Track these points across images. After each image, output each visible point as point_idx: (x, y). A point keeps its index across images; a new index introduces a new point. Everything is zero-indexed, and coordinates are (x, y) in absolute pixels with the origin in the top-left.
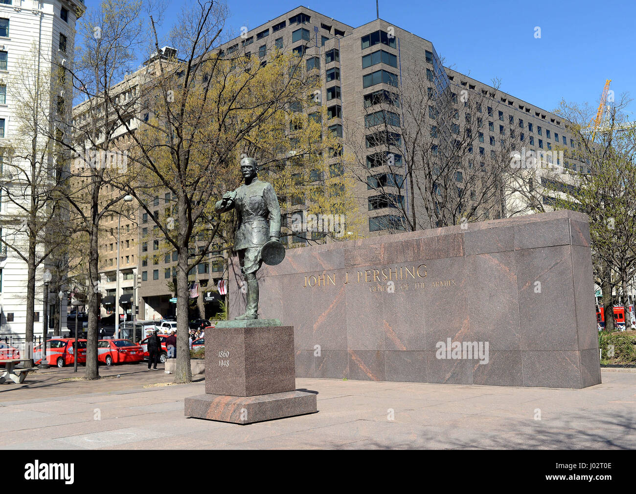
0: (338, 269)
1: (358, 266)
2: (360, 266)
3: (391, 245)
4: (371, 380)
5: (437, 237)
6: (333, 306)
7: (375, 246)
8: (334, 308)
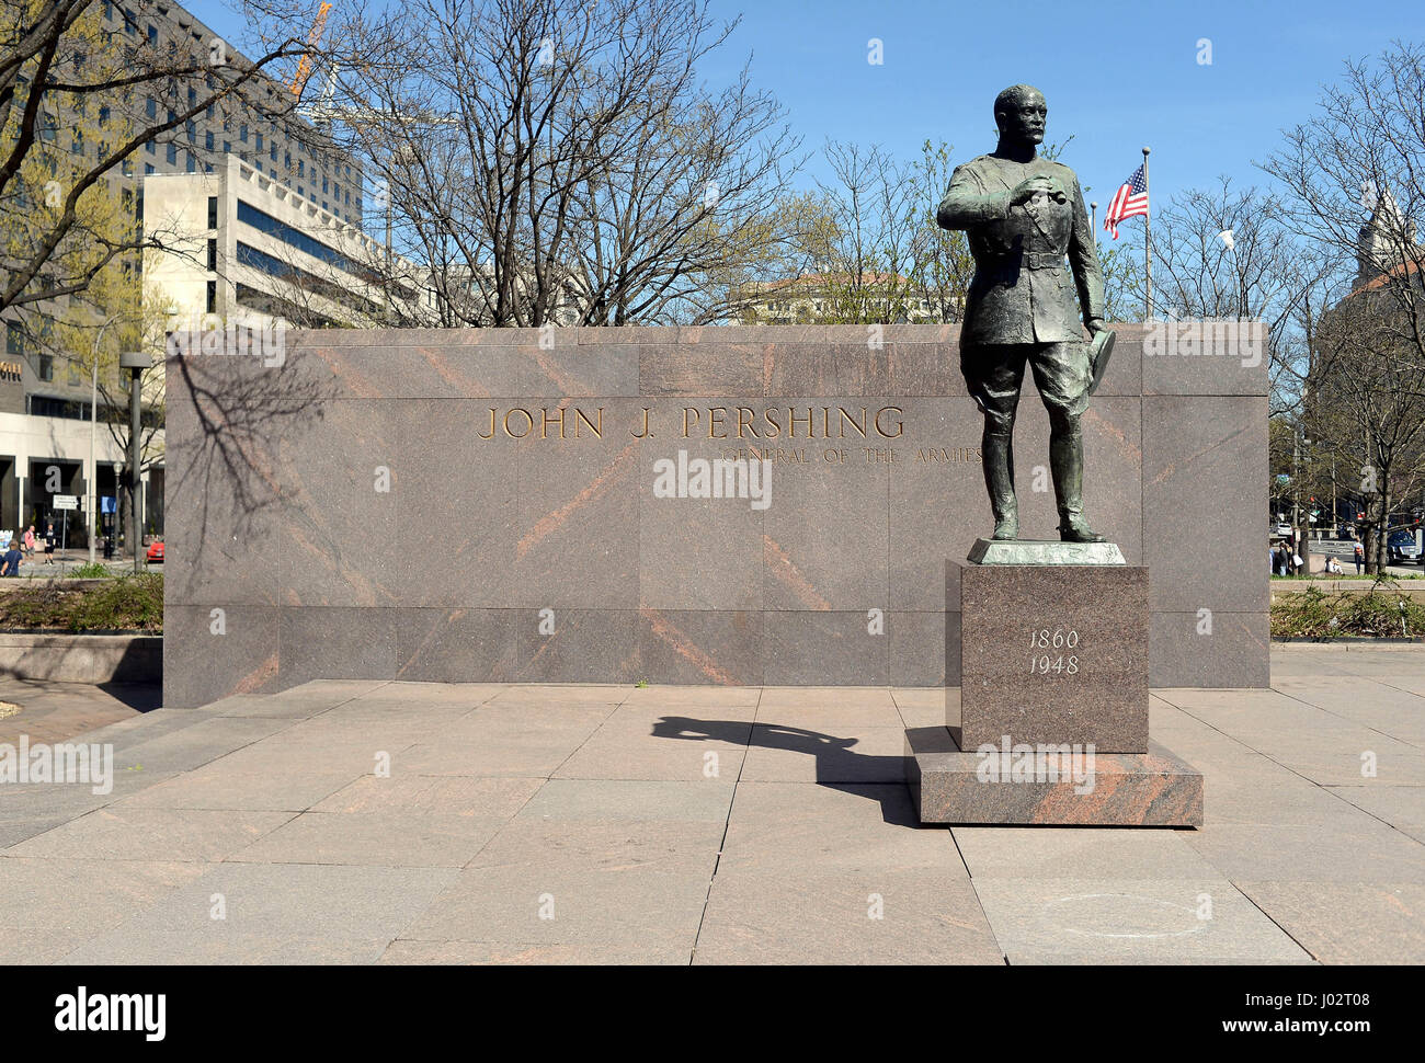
0: (614, 399)
1: (685, 395)
2: (693, 394)
3: (796, 350)
4: (712, 683)
5: (939, 345)
6: (592, 495)
7: (744, 349)
8: (596, 498)
